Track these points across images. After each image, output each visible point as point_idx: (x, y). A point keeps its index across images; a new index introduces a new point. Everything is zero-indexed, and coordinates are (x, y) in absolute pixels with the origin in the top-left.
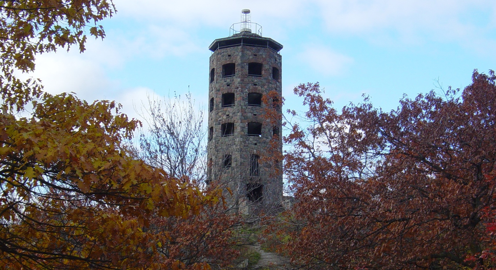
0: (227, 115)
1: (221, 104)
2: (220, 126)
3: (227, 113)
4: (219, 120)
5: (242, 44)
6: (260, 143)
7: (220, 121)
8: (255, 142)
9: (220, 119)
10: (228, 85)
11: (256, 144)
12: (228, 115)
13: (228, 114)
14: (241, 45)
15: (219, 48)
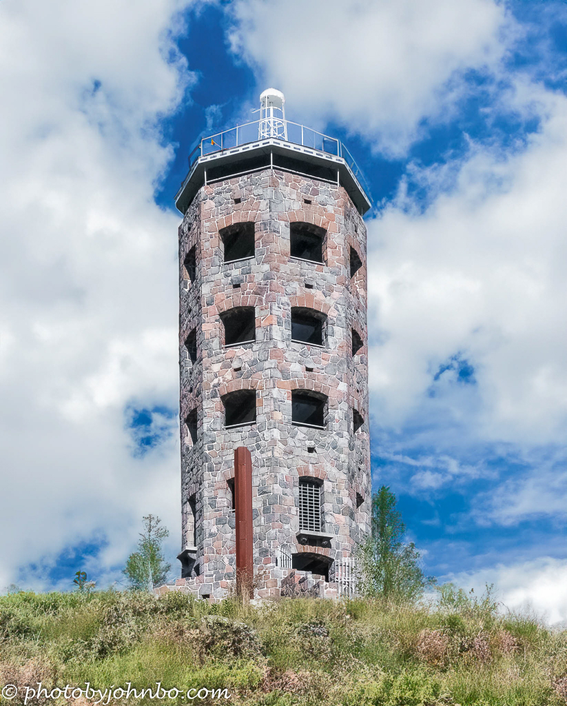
0: (236, 370)
1: (216, 341)
2: (218, 399)
3: (236, 365)
4: (212, 384)
5: (272, 165)
6: (323, 446)
7: (214, 386)
8: (311, 444)
9: (216, 381)
10: (237, 286)
11: (311, 450)
12: (239, 369)
13: (237, 367)
14: (270, 168)
15: (208, 184)
